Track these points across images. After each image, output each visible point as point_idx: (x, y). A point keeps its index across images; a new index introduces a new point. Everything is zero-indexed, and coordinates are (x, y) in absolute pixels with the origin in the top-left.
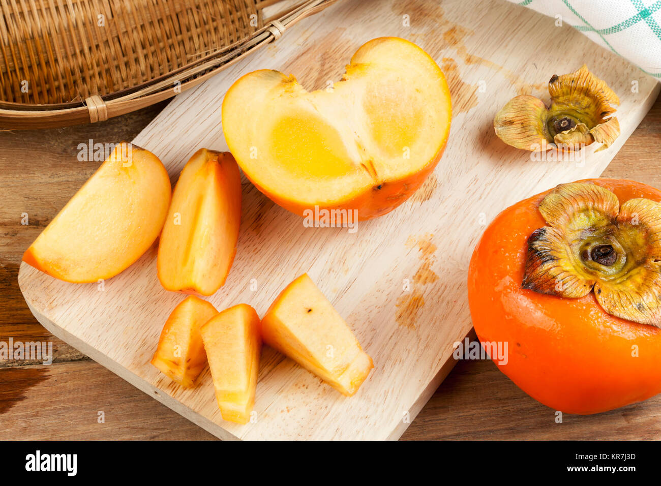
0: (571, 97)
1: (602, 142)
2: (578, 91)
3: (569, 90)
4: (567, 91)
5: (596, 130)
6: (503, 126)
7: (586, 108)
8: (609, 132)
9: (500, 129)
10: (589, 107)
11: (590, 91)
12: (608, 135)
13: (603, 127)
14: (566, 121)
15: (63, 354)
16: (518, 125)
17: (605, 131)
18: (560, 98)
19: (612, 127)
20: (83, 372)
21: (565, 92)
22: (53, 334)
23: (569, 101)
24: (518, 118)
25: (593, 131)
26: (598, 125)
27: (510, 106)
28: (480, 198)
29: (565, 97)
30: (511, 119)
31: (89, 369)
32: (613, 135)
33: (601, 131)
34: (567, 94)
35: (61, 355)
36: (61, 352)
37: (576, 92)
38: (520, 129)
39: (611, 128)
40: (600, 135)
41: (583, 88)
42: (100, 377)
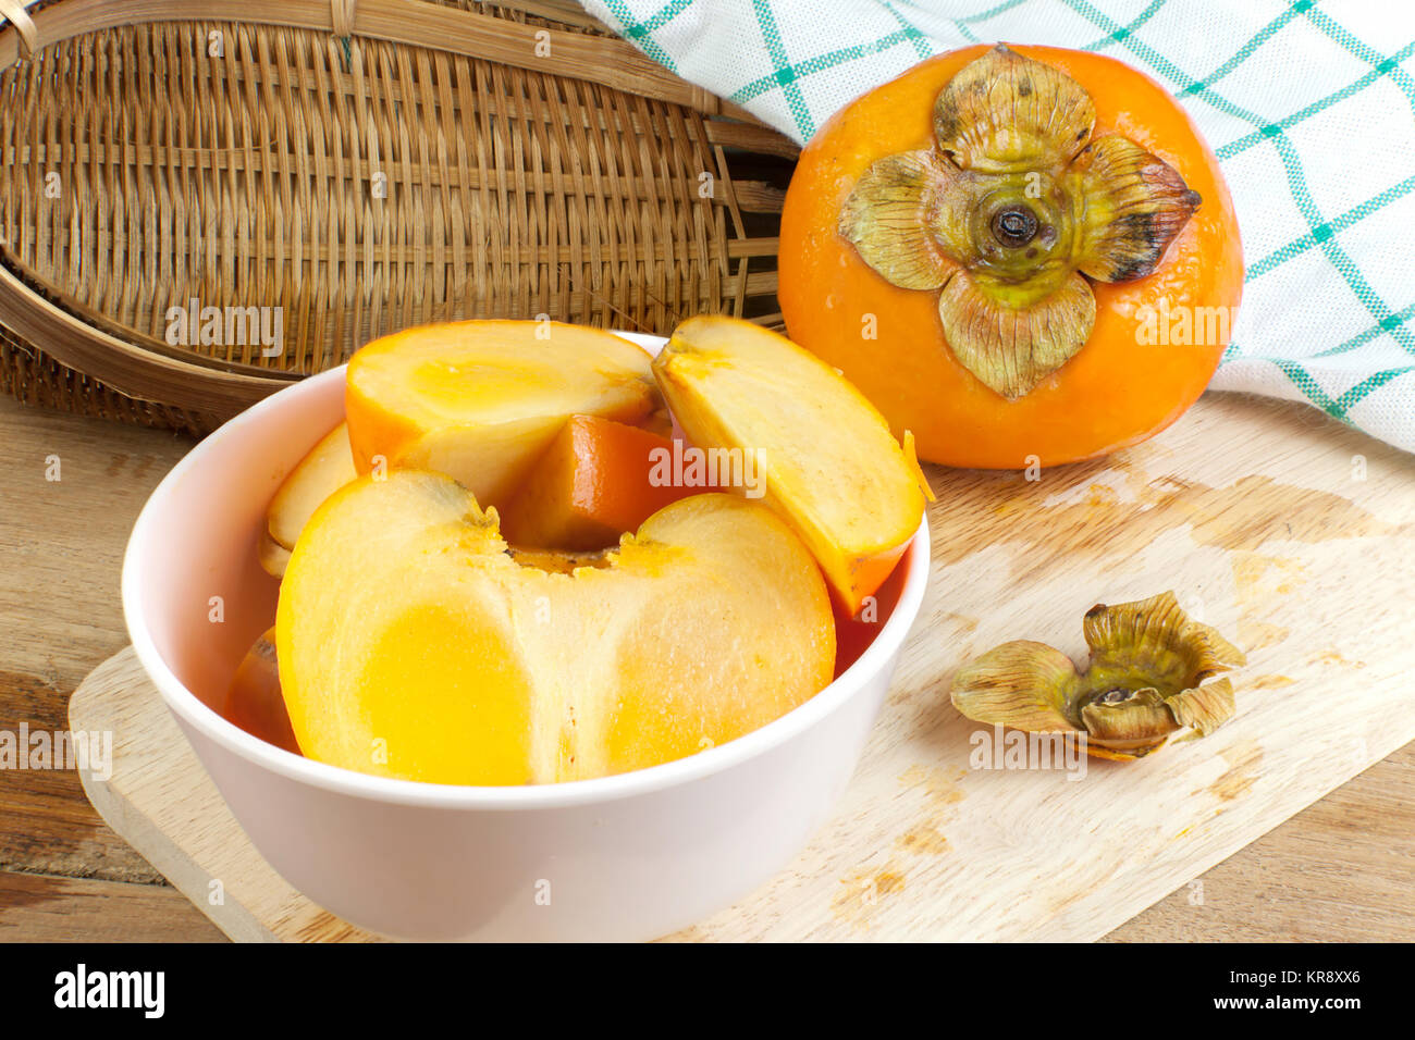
0: (1134, 653)
1: (1193, 727)
2: (1150, 636)
3: (1130, 634)
4: (1125, 637)
5: (1179, 700)
6: (970, 691)
7: (1167, 673)
8: (1209, 707)
9: (961, 695)
10: (1173, 671)
11: (1177, 635)
12: (1207, 712)
13: (1196, 696)
14: (1117, 692)
15: (111, 864)
16: (1005, 689)
17: (1199, 702)
18: (1111, 653)
19: (1218, 697)
20: (139, 900)
21: (1121, 639)
22: (108, 823)
23: (1129, 659)
24: (1007, 678)
25: (1171, 701)
26: (1185, 691)
27: (992, 658)
29: (1121, 651)
30: (990, 679)
31: (154, 898)
32: (1218, 713)
33: (1191, 702)
34: (1126, 644)
35: (107, 867)
36: (110, 860)
37: (1145, 638)
38: (1008, 695)
39: (1213, 696)
40: (1187, 709)
41: (1160, 629)
42: (169, 916)
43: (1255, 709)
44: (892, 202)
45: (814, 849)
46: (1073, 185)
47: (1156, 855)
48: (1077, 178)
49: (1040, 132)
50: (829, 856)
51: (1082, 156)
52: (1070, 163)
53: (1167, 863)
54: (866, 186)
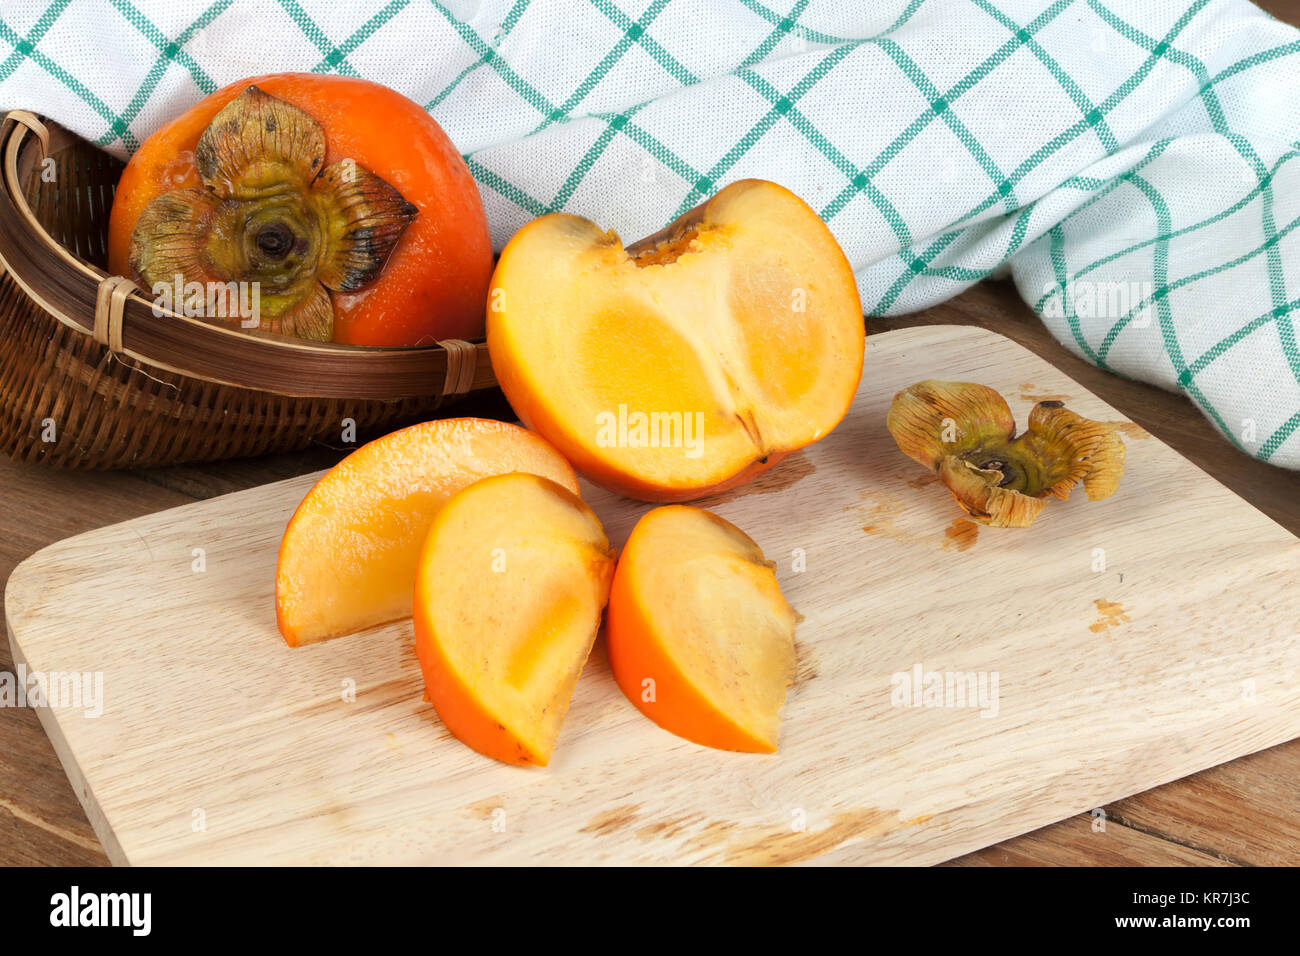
0: (1049, 448)
3: (1054, 434)
21: (1048, 434)
23: (1043, 451)
28: (874, 718)
29: (1043, 442)
34: (1048, 439)
37: (1062, 445)
41: (1071, 445)
43: (1027, 724)
44: (167, 235)
45: (578, 781)
46: (317, 205)
47: (886, 834)
48: (319, 198)
49: (285, 161)
50: (589, 789)
51: (318, 180)
52: (311, 185)
53: (899, 845)
54: (145, 223)
